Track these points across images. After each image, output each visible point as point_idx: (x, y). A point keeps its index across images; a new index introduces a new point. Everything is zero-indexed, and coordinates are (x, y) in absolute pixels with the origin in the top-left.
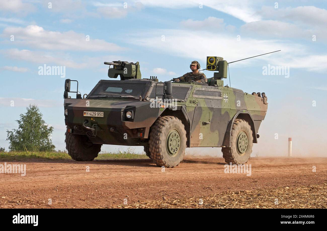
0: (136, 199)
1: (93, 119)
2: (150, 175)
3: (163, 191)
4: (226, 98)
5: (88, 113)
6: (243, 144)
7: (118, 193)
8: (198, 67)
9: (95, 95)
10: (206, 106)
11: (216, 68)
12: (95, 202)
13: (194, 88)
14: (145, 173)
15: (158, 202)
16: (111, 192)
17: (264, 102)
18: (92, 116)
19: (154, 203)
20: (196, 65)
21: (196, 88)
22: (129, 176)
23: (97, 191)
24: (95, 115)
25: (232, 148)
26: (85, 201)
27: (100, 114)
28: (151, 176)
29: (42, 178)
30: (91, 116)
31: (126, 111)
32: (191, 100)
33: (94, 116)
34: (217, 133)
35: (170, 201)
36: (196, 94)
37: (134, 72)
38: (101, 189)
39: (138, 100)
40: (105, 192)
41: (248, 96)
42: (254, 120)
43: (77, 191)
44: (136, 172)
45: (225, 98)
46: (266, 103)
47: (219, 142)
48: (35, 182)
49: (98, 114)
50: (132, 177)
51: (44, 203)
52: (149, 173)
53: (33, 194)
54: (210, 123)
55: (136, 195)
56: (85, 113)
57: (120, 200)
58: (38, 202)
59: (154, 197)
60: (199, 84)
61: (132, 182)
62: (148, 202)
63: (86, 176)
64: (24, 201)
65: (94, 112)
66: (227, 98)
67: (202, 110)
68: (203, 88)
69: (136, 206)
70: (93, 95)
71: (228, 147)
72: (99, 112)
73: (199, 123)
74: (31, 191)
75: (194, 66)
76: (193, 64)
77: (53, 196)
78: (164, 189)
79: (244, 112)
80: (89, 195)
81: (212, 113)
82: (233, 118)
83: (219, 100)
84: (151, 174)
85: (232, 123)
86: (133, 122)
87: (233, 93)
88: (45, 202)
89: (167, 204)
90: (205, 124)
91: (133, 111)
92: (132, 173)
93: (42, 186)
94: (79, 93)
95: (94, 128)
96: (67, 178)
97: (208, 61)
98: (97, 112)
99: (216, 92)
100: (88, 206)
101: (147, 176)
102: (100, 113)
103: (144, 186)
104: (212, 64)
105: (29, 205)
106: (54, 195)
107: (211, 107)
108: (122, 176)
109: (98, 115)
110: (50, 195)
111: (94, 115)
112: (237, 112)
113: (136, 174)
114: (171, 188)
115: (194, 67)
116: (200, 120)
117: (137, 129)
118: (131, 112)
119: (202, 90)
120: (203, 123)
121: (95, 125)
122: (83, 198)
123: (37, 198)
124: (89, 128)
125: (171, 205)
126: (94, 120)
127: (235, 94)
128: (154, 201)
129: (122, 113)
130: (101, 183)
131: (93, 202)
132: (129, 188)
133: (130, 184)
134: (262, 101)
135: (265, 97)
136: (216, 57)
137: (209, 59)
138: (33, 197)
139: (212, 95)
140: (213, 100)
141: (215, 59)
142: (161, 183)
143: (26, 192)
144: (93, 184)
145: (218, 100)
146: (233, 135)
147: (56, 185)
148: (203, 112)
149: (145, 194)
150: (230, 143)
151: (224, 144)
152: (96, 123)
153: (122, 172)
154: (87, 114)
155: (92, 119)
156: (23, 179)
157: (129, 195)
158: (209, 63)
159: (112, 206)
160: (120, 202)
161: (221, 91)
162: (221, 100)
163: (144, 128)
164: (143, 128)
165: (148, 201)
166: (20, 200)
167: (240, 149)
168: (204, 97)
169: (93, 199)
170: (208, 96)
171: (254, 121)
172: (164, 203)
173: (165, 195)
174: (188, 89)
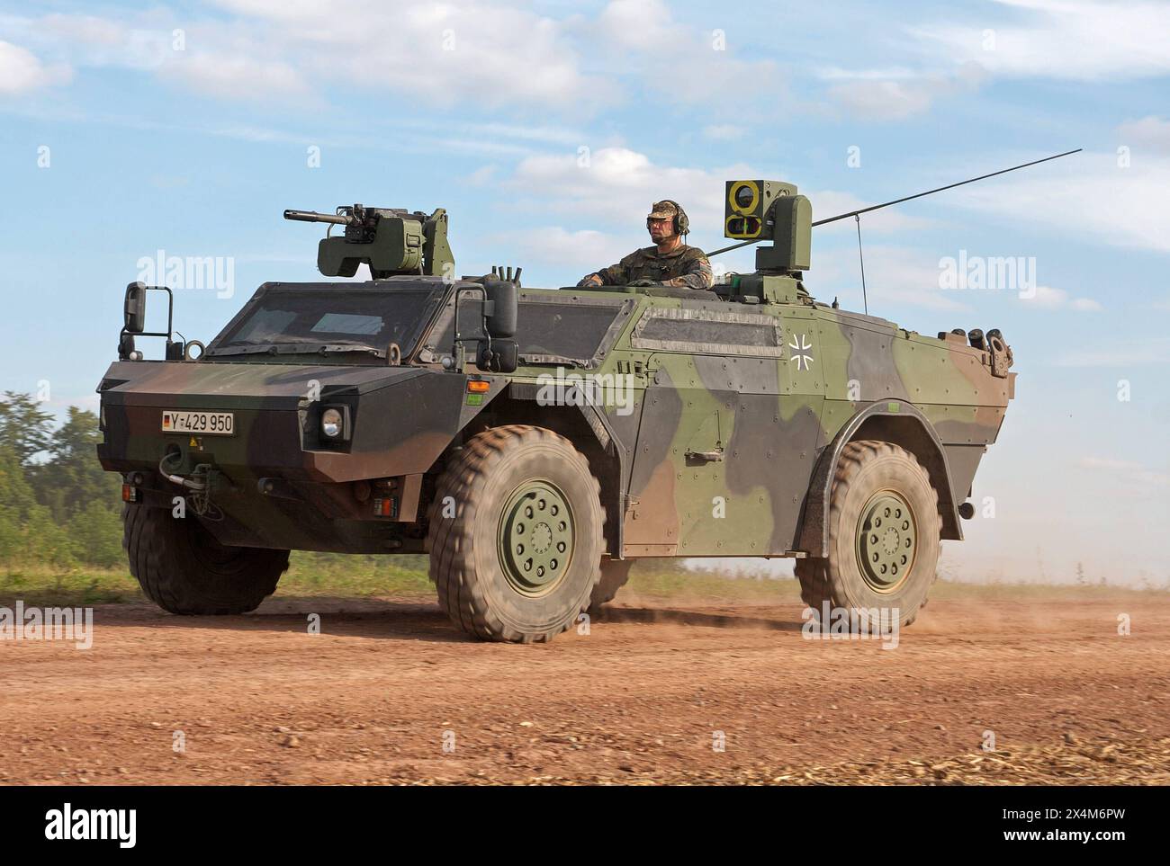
0: (972, 740)
1: (197, 441)
2: (1021, 656)
3: (1065, 712)
4: (801, 352)
5: (180, 417)
6: (888, 544)
7: (910, 718)
8: (679, 227)
9: (233, 344)
10: (698, 385)
11: (760, 227)
12: (832, 745)
13: (639, 312)
14: (999, 649)
15: (1047, 749)
16: (885, 714)
17: (993, 367)
18: (192, 430)
19: (1034, 753)
20: (668, 216)
21: (653, 311)
22: (944, 658)
23: (835, 707)
24: (203, 426)
25: (833, 561)
26: (795, 741)
27: (220, 422)
28: (1020, 660)
29: (651, 660)
30: (187, 430)
31: (318, 410)
32: (625, 357)
33: (200, 431)
34: (761, 500)
35: (1090, 749)
36: (647, 334)
37: (414, 250)
38: (848, 701)
39: (385, 362)
40: (862, 712)
41: (914, 344)
42: (944, 445)
43: (767, 707)
44: (969, 645)
45: (794, 352)
46: (1001, 374)
47: (774, 536)
48: (629, 674)
49: (214, 421)
50: (953, 661)
51: (659, 746)
52: (1012, 651)
53: (622, 715)
54: (723, 458)
55: (970, 723)
56: (167, 417)
57: (917, 740)
58: (639, 744)
59: (1035, 732)
60: (672, 294)
61: (956, 679)
62: (1013, 750)
63: (796, 658)
64: (594, 738)
65: (200, 414)
66: (808, 352)
67: (678, 400)
68: (687, 311)
69: (973, 762)
70: (227, 346)
71: (816, 558)
72: (217, 415)
73: (669, 456)
74: (616, 703)
75: (662, 221)
76: (658, 215)
77: (687, 721)
78: (1067, 707)
79: (894, 409)
80: (810, 721)
81: (730, 417)
82: (838, 437)
83: (769, 358)
84: (1019, 654)
85: (831, 455)
86: (349, 452)
87: (836, 329)
88: (665, 742)
89: (1080, 758)
90: (696, 460)
91: (347, 409)
92: (956, 648)
93: (651, 687)
94: (175, 339)
95: (199, 480)
96: (733, 662)
97: (733, 200)
98: (209, 415)
99: (754, 326)
100: (808, 757)
101: (1005, 660)
102: (221, 419)
103: (997, 694)
104: (747, 212)
105: (611, 750)
106: (693, 719)
107: (726, 388)
108: (921, 657)
109: (213, 427)
110: (677, 719)
111: (199, 425)
112: (858, 413)
113: (969, 653)
114: (1092, 704)
115: (661, 228)
116: (675, 445)
117: (372, 483)
118: (341, 411)
119: (680, 317)
120: (687, 456)
121: (203, 470)
122: (790, 733)
123: (637, 728)
124: (179, 480)
125: (1094, 763)
126: (201, 448)
127: (848, 335)
128: (1035, 746)
129: (302, 415)
130: (850, 681)
131: (825, 747)
132: (945, 700)
133: (949, 687)
134: (984, 363)
135: (999, 349)
136: (760, 184)
137: (734, 190)
138: (623, 726)
139: (736, 341)
140: (735, 361)
141: (755, 190)
142: (1056, 685)
143: (600, 708)
144: (823, 683)
145: (761, 359)
146: (839, 504)
147: (697, 685)
148: (685, 410)
149: (1004, 722)
150: (825, 541)
151: (801, 547)
152: (209, 458)
153: (919, 643)
154: (175, 422)
155: (193, 443)
156: (587, 663)
157: (943, 721)
158: (736, 208)
159: (890, 760)
160: (915, 746)
161: (776, 323)
162: (776, 359)
163: (399, 480)
164: (395, 478)
165: (1013, 746)
166: (582, 733)
167: (876, 568)
168: (690, 347)
169: (824, 735)
170: (711, 345)
171: (943, 450)
172: (1070, 753)
173: (1072, 726)
174: (612, 312)
